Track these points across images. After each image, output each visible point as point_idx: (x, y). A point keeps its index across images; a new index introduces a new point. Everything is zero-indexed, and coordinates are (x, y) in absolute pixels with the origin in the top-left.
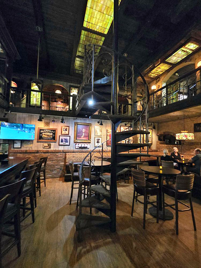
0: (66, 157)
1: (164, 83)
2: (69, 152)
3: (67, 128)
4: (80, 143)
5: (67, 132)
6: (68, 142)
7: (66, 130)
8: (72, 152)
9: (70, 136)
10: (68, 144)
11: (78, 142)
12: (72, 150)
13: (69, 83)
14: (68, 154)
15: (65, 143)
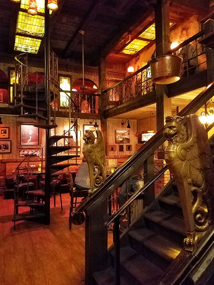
0: (6, 169)
1: (144, 62)
2: (9, 162)
3: (6, 130)
4: (26, 149)
5: (6, 136)
6: (8, 149)
7: (5, 133)
8: (14, 162)
9: (11, 141)
10: (9, 151)
11: (23, 149)
12: (14, 160)
13: (7, 64)
14: (9, 165)
15: (4, 150)
